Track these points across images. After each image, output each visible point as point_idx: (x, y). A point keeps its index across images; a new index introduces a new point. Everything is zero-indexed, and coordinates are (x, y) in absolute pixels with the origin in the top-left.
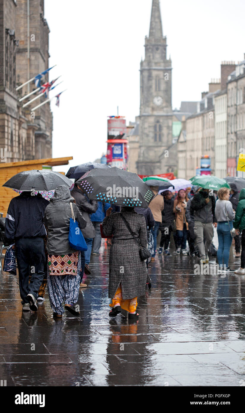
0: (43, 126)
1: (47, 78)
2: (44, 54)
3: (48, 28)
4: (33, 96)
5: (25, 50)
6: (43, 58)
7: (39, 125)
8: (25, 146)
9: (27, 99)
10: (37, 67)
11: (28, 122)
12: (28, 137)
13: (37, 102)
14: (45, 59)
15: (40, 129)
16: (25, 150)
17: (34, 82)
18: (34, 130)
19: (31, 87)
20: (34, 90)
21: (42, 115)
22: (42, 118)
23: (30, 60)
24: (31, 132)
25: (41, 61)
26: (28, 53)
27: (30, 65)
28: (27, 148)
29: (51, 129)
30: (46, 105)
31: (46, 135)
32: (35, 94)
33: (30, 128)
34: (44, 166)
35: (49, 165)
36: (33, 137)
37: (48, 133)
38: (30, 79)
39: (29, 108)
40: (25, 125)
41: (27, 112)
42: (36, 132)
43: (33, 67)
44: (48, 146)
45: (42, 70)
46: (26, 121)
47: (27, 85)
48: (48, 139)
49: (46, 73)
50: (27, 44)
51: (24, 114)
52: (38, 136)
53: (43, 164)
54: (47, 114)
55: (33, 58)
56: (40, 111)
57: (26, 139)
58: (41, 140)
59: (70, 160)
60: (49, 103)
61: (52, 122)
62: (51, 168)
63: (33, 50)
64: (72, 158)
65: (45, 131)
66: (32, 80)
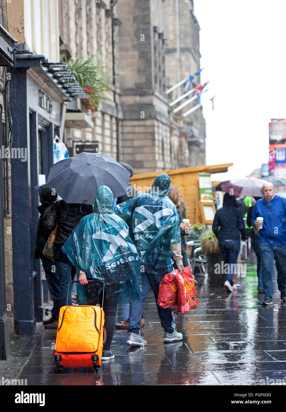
0: (196, 132)
1: (199, 80)
2: (195, 53)
3: (198, 26)
4: (185, 99)
5: (174, 50)
6: (194, 58)
7: (192, 131)
8: (178, 155)
9: (178, 104)
10: (188, 69)
11: (180, 128)
12: (181, 146)
13: (189, 107)
14: (197, 59)
15: (193, 136)
16: (178, 160)
17: (185, 85)
18: (186, 137)
19: (182, 90)
20: (185, 93)
21: (195, 121)
22: (195, 124)
23: (180, 61)
24: (183, 139)
25: (192, 61)
26: (178, 54)
27: (181, 67)
28: (180, 157)
29: (205, 136)
30: (199, 110)
31: (199, 143)
32: (187, 98)
33: (182, 135)
34: (201, 174)
35: (207, 172)
36: (185, 145)
37: (201, 141)
38: (181, 80)
39: (180, 113)
40: (176, 132)
41: (179, 117)
42: (189, 140)
43: (184, 69)
44: (202, 155)
45: (194, 71)
46: (178, 127)
47: (177, 89)
48: (202, 147)
49: (198, 74)
50: (176, 44)
51: (176, 120)
52: (190, 144)
53: (201, 171)
54: (200, 120)
55: (183, 58)
56: (193, 116)
57: (179, 147)
58: (195, 148)
59: (229, 166)
60: (201, 108)
61: (205, 128)
62: (209, 176)
63: (184, 50)
64: (232, 164)
65: (199, 138)
66: (183, 82)
